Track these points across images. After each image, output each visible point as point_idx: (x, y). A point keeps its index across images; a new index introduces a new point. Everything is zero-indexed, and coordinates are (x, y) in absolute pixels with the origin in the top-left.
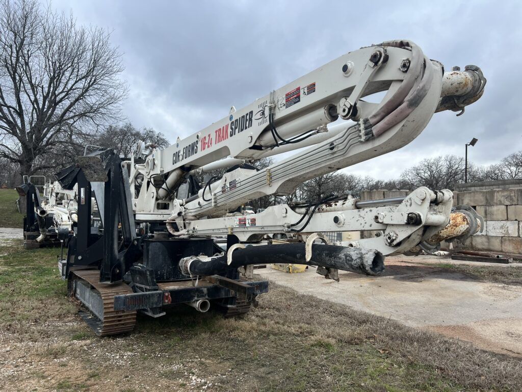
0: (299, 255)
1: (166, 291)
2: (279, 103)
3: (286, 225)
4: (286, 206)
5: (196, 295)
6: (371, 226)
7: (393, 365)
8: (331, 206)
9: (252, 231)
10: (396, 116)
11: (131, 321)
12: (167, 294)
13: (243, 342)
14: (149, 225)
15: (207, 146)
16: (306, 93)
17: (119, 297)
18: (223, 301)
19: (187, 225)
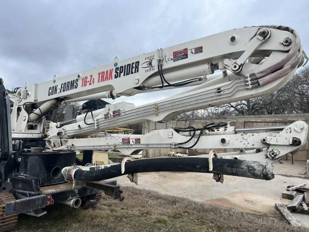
0: (199, 166)
1: (48, 194)
2: (167, 58)
3: (174, 144)
4: (172, 130)
5: (70, 196)
6: (253, 145)
7: (208, 229)
8: (214, 131)
9: (136, 148)
10: (281, 74)
11: (14, 221)
12: (49, 197)
13: (107, 226)
14: (22, 142)
15: (88, 83)
16: (194, 53)
17: (10, 204)
18: (85, 198)
19: (63, 142)
